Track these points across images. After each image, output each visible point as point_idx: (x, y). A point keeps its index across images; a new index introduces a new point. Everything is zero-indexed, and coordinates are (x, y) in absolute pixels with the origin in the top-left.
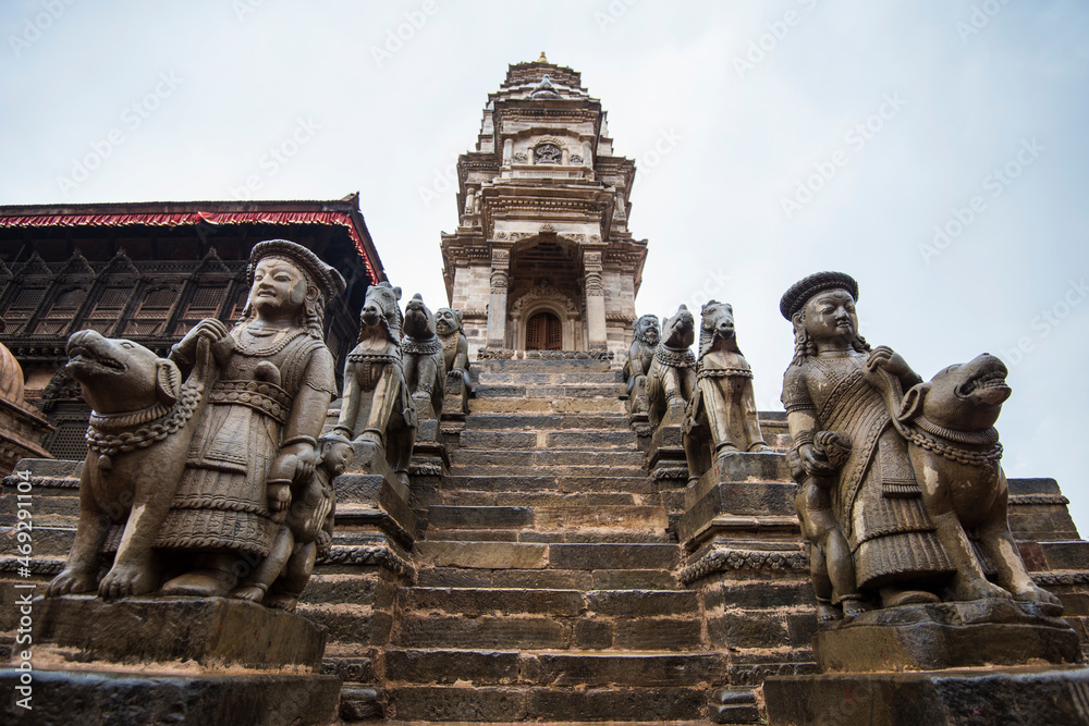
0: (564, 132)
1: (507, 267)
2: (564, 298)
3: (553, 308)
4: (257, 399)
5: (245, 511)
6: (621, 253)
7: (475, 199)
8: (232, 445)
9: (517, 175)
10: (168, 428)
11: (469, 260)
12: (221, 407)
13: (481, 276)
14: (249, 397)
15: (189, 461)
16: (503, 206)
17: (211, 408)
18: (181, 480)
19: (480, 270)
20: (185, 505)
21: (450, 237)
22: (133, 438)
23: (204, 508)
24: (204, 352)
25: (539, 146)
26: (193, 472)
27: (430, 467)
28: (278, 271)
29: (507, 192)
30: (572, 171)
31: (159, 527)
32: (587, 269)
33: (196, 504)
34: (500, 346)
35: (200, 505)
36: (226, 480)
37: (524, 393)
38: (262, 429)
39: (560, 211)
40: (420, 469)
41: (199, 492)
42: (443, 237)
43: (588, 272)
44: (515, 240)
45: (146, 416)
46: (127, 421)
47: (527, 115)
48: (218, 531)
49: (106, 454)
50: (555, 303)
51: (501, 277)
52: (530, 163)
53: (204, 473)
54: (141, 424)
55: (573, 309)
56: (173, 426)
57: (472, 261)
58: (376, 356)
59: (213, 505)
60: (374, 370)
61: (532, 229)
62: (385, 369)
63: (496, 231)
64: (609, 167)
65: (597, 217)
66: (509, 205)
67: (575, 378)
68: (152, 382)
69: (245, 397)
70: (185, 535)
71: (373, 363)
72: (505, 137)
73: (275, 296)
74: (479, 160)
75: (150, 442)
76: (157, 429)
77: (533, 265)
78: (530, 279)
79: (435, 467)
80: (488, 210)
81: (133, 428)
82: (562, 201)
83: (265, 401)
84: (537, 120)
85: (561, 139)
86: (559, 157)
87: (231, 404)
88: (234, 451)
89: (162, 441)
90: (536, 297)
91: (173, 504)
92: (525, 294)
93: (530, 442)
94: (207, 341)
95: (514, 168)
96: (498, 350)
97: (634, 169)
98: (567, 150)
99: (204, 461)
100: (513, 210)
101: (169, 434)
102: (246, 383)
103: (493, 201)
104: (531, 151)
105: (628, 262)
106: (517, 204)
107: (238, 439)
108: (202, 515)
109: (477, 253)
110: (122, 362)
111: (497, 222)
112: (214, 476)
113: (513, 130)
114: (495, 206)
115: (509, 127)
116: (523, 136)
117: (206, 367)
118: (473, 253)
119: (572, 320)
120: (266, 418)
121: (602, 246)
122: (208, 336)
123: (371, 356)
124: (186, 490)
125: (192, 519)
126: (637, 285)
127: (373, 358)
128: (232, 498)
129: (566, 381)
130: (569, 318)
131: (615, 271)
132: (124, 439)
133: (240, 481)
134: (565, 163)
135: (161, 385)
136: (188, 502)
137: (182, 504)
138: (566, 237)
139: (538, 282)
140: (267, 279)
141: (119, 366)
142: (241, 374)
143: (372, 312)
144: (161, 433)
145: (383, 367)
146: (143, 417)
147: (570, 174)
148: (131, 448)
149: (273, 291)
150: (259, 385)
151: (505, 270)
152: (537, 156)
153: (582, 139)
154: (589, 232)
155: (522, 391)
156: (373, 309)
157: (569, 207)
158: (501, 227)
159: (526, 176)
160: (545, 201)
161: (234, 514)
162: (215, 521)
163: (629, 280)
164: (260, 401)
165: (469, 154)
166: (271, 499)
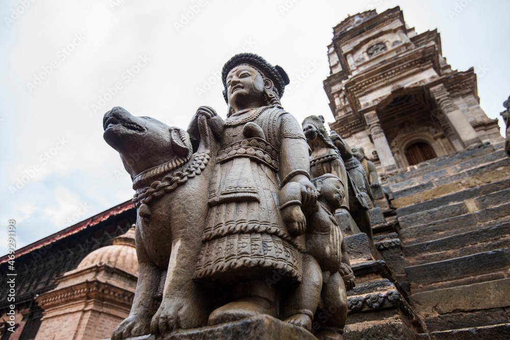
0: (381, 34)
1: (378, 120)
2: (426, 128)
3: (420, 138)
4: (251, 151)
5: (266, 232)
6: (456, 84)
7: (340, 99)
8: (242, 181)
9: (362, 69)
10: (187, 173)
11: (350, 131)
12: (226, 164)
13: (361, 138)
14: (244, 151)
15: (210, 200)
16: (360, 88)
17: (218, 166)
18: (207, 216)
19: (359, 134)
20: (213, 235)
21: (334, 123)
22: (160, 184)
23: (230, 233)
24: (204, 126)
25: (369, 49)
26: (215, 209)
27: (390, 241)
28: (240, 71)
29: (360, 79)
30: (397, 50)
31: (196, 259)
32: (437, 98)
33: (223, 231)
34: (394, 168)
35: (226, 231)
36: (244, 208)
37: (433, 186)
38: (261, 172)
39: (400, 74)
40: (382, 244)
41: (223, 221)
42: (329, 125)
43: (439, 100)
44: (376, 103)
45: (168, 166)
46: (155, 172)
47: (354, 36)
48: (247, 251)
49: (144, 202)
50: (420, 134)
51: (376, 127)
52: (367, 59)
53: (224, 207)
54: (165, 173)
55: (436, 133)
56: (191, 172)
57: (352, 132)
58: (323, 158)
59: (238, 229)
60: (325, 168)
61: (386, 91)
62: (332, 164)
63: (362, 103)
64: (420, 41)
65: (428, 66)
66: (364, 86)
67: (469, 164)
68: (168, 140)
69: (242, 151)
70: (219, 260)
71: (322, 163)
72: (346, 55)
73: (243, 88)
74: (335, 78)
75: (175, 185)
76: (179, 175)
77: (393, 118)
78: (395, 126)
79: (394, 240)
80: (351, 95)
81: (159, 177)
82: (399, 68)
83: (258, 152)
84: (362, 36)
85: (381, 38)
86: (385, 48)
87: (232, 159)
88: (243, 184)
89: (184, 184)
90: (404, 135)
91: (204, 237)
92: (395, 136)
93: (463, 209)
94: (204, 117)
95: (358, 67)
96: (394, 171)
97: (439, 35)
98: (388, 41)
99: (222, 196)
100: (367, 88)
101: (189, 178)
102: (240, 143)
103: (353, 88)
104: (365, 54)
105: (465, 87)
106: (369, 83)
107: (244, 176)
108: (231, 240)
109: (353, 126)
110: (142, 126)
111: (360, 99)
112: (233, 207)
113: (349, 49)
114: (355, 91)
115: (346, 49)
116: (357, 48)
117: (208, 138)
118: (351, 127)
119: (439, 140)
120: (262, 165)
121: (442, 79)
122: (203, 114)
123: (319, 159)
124: (212, 223)
125: (224, 244)
126: (478, 100)
127: (322, 159)
128: (252, 221)
129: (462, 170)
130: (435, 139)
131: (458, 96)
132: (155, 187)
133: (255, 206)
134: (390, 48)
135: (175, 141)
136: (215, 232)
137: (211, 234)
138: (412, 86)
139: (402, 126)
140: (235, 78)
141: (141, 129)
142: (235, 138)
143: (310, 130)
144: (182, 177)
145: (330, 164)
146: (166, 167)
147: (397, 52)
148: (161, 192)
149: (241, 85)
150: (249, 141)
151: (378, 123)
152: (370, 55)
153: (395, 31)
154: (427, 76)
155: (430, 185)
156: (310, 127)
157: (405, 68)
158: (364, 100)
159: (368, 67)
160: (387, 72)
161: (259, 236)
162: (244, 244)
163: (471, 98)
164: (253, 152)
165: (328, 77)
166: (288, 221)
